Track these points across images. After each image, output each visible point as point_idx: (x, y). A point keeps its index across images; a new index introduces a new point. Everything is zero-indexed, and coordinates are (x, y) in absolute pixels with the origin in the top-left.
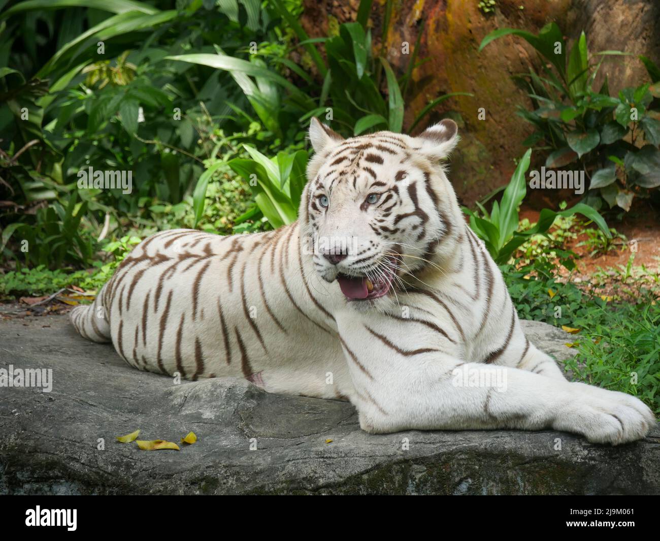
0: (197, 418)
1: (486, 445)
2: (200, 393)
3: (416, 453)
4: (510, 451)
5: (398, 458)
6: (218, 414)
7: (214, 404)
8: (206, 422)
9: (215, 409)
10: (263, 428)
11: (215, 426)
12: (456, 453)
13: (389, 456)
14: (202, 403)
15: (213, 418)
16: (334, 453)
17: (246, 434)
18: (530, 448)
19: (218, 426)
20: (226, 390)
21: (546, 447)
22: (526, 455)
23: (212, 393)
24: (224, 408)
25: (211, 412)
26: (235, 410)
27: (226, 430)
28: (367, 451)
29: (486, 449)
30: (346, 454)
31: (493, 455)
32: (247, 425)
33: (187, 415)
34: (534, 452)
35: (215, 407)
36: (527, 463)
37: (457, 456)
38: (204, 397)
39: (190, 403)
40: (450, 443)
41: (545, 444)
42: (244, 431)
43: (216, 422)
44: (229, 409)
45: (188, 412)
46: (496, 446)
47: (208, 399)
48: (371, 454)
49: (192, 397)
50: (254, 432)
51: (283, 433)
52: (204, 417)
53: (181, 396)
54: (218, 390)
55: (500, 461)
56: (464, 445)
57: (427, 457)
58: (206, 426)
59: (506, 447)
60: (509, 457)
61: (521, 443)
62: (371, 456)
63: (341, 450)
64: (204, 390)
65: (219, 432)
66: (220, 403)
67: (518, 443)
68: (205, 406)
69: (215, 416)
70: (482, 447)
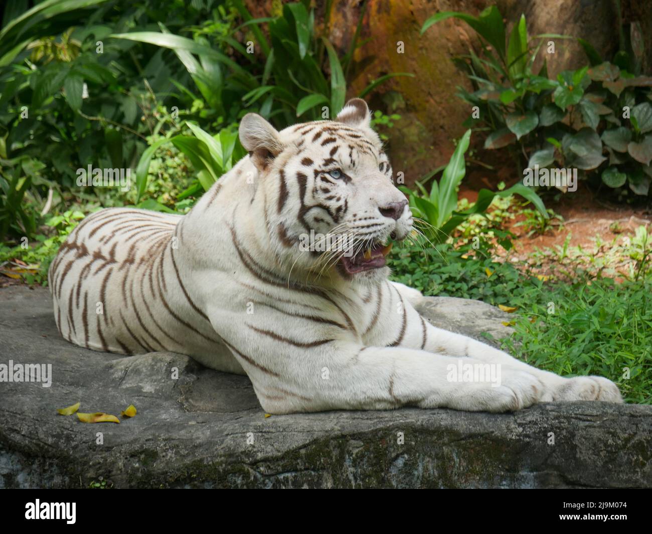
0: (138, 391)
1: (422, 422)
2: (140, 367)
3: (354, 429)
4: (446, 427)
5: (336, 433)
6: (158, 388)
7: (154, 377)
8: (146, 395)
9: (155, 383)
10: (202, 402)
11: (154, 400)
12: (393, 429)
13: (327, 431)
14: (142, 376)
15: (153, 392)
16: (273, 427)
17: (186, 408)
18: (465, 424)
19: (157, 400)
20: (166, 364)
21: (481, 424)
22: (461, 432)
23: (152, 366)
24: (164, 382)
25: (151, 386)
26: (175, 384)
27: (166, 404)
28: (305, 426)
29: (422, 425)
30: (284, 430)
31: (429, 431)
32: (187, 399)
33: (127, 389)
34: (469, 429)
35: (155, 381)
36: (463, 439)
37: (393, 431)
38: (145, 371)
39: (130, 377)
40: (386, 419)
41: (480, 421)
42: (184, 405)
43: (155, 396)
44: (169, 383)
45: (128, 386)
46: (432, 423)
47: (148, 373)
48: (309, 429)
49: (132, 370)
50: (194, 406)
51: (222, 407)
52: (145, 391)
53: (122, 370)
54: (159, 364)
55: (435, 437)
56: (401, 421)
57: (364, 433)
58: (146, 399)
59: (442, 423)
60: (445, 434)
61: (457, 420)
62: (308, 431)
63: (279, 425)
64: (144, 364)
65: (159, 406)
66: (160, 377)
67: (454, 420)
68: (146, 380)
69: (155, 390)
70: (419, 423)
